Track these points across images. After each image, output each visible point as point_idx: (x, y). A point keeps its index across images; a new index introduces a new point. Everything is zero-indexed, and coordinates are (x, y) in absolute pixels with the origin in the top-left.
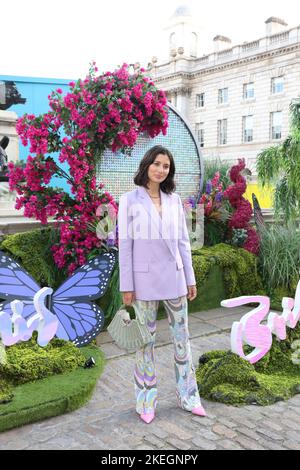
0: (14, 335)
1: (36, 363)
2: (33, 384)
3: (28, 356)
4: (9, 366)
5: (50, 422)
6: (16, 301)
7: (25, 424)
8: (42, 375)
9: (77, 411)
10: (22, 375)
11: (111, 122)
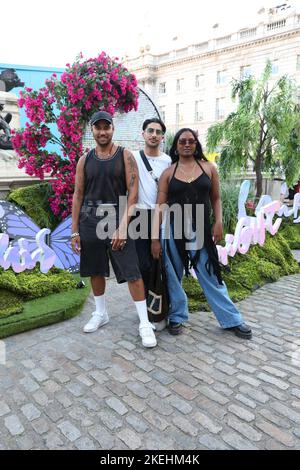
0: (23, 264)
1: (40, 285)
2: (38, 301)
3: (33, 280)
4: (19, 287)
5: (53, 327)
6: (22, 239)
7: (34, 328)
8: (45, 294)
9: (73, 319)
10: (29, 293)
11: (95, 100)
